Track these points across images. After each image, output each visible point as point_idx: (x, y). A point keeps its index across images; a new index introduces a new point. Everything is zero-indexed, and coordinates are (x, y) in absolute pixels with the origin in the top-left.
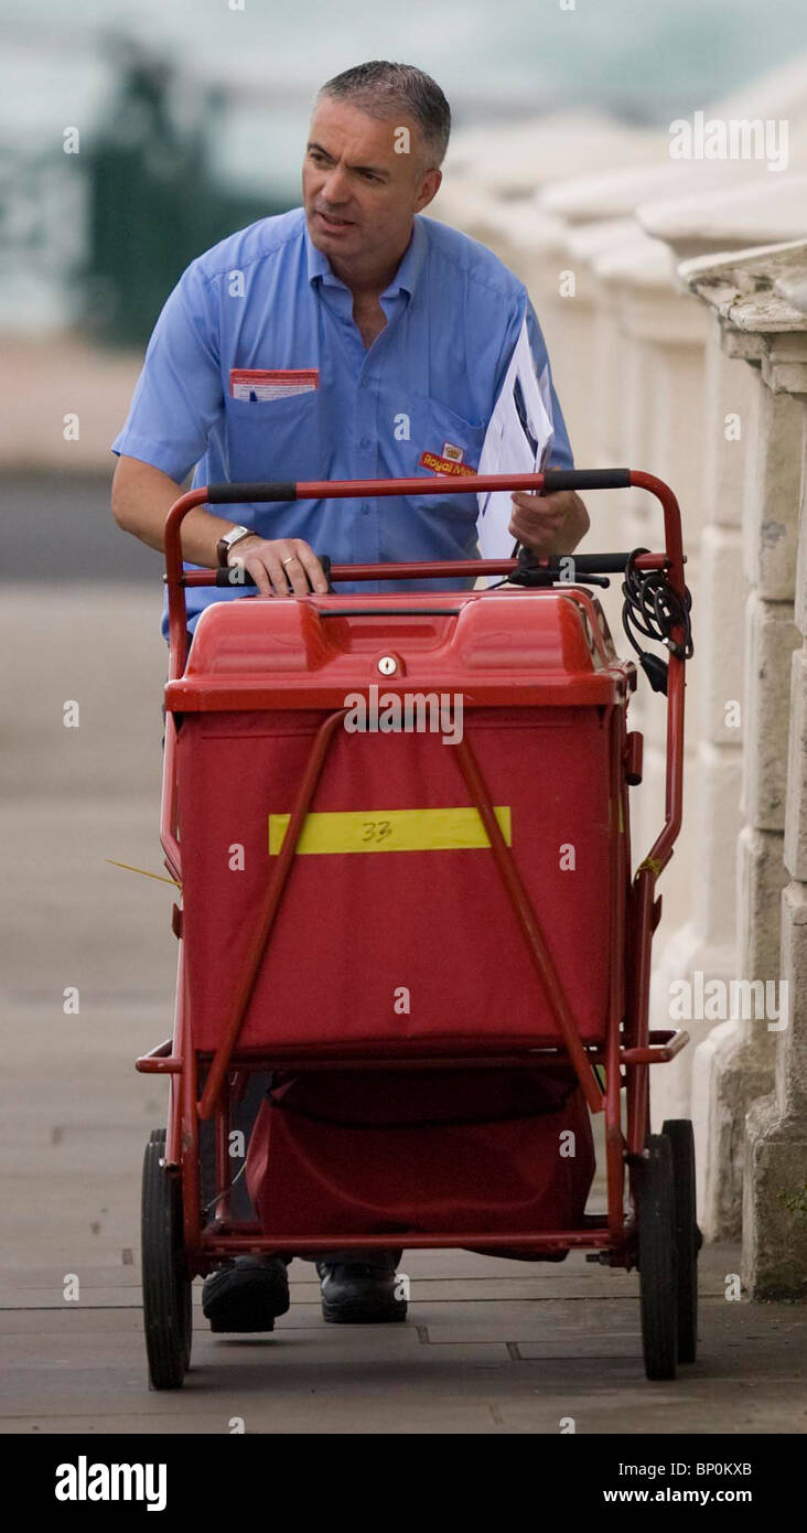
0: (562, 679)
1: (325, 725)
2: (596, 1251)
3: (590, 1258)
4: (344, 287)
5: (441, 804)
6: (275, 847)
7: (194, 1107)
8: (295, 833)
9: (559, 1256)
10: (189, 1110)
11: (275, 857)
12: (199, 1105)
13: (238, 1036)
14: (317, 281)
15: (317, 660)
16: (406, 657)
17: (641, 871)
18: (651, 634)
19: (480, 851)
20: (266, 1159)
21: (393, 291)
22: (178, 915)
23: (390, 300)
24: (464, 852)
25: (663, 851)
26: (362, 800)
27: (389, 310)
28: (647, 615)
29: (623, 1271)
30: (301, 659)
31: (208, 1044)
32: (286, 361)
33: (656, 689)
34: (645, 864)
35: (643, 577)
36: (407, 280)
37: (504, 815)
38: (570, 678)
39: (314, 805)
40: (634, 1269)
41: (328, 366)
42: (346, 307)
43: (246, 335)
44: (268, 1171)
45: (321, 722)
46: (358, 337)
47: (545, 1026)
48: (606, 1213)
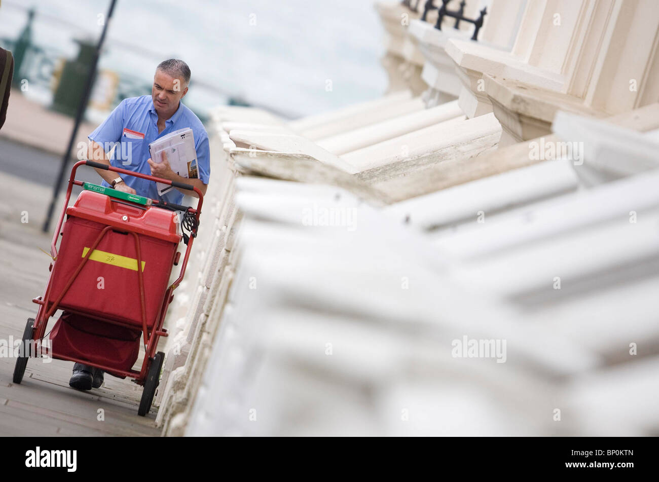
0: (168, 234)
1: (106, 228)
2: (134, 379)
3: (132, 380)
4: (156, 115)
5: (128, 256)
6: (84, 256)
7: (45, 314)
8: (90, 253)
9: (123, 378)
10: (43, 315)
11: (83, 258)
12: (46, 315)
13: (61, 300)
14: (150, 111)
15: (107, 212)
16: (130, 217)
17: (170, 288)
18: (188, 229)
19: (135, 271)
20: (57, 333)
21: (169, 121)
22: (51, 266)
23: (168, 122)
24: (131, 270)
25: (177, 284)
26: (109, 250)
27: (167, 125)
28: (188, 225)
29: (139, 386)
30: (104, 210)
31: (52, 300)
32: (140, 129)
33: (185, 243)
34: (172, 286)
35: (189, 214)
36: (174, 119)
37: (143, 264)
38: (169, 234)
39: (96, 248)
40: (142, 386)
41: (148, 135)
42: (156, 121)
43: (132, 120)
44: (56, 336)
45: (104, 228)
46: (157, 130)
47: (138, 319)
48: (140, 371)
